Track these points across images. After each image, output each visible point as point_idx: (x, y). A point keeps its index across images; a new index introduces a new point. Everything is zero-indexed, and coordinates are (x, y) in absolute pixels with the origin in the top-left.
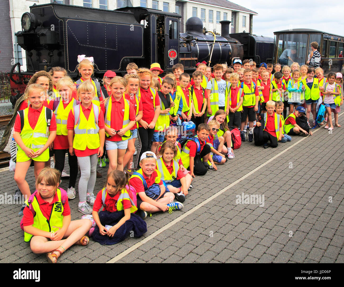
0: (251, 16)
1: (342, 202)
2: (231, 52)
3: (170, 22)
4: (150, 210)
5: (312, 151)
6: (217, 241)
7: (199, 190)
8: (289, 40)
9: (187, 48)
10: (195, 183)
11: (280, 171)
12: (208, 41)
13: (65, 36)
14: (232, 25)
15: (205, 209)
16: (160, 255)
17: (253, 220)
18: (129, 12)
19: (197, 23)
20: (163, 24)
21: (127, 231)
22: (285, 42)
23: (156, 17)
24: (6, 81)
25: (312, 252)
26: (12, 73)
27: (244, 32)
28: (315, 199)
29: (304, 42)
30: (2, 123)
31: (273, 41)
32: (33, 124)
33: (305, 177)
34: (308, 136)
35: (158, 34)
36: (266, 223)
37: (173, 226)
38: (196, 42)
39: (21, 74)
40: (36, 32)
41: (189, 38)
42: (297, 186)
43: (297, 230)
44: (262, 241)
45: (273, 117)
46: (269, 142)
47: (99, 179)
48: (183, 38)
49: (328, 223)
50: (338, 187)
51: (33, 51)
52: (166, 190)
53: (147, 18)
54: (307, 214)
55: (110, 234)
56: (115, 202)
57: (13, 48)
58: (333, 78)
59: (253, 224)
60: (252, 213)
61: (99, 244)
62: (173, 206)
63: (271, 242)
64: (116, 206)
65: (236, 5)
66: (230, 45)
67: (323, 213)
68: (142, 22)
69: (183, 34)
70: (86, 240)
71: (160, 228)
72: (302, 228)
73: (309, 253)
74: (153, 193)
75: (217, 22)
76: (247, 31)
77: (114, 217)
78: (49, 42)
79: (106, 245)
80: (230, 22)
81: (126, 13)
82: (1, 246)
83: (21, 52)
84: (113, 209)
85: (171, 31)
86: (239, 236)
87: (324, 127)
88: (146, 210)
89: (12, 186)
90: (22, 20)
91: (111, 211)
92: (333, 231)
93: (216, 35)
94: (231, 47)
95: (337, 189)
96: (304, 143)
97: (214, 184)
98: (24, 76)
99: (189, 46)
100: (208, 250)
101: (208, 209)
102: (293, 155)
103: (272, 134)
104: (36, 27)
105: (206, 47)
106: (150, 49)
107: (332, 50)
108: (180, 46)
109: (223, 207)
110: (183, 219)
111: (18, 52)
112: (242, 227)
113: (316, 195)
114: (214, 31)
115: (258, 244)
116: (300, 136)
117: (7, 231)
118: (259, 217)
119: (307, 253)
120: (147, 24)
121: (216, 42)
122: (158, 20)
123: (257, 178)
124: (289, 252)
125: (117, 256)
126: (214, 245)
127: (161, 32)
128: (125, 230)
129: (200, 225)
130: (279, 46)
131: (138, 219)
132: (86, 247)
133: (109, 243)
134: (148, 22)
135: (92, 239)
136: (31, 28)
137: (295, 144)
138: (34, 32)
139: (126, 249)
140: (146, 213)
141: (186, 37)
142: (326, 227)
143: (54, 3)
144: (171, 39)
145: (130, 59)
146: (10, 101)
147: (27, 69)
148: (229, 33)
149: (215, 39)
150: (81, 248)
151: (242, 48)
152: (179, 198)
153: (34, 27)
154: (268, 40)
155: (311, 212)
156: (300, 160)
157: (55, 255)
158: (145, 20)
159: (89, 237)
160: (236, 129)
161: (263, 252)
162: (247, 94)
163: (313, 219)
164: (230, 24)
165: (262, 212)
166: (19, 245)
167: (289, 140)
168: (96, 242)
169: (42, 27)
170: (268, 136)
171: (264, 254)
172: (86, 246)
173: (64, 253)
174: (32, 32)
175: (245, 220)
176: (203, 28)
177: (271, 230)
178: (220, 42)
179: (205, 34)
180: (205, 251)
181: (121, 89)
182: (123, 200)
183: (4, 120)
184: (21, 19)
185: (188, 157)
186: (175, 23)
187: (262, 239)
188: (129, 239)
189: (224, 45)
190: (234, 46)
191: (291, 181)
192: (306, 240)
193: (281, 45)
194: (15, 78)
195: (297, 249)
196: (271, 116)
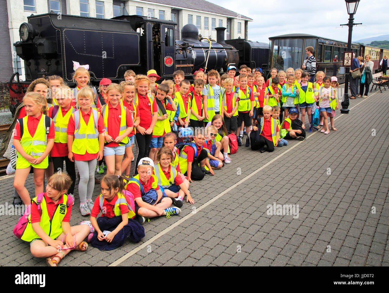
0: (246, 22)
1: (339, 205)
2: (227, 58)
3: (166, 30)
4: (147, 215)
5: (308, 155)
6: (214, 246)
7: (196, 195)
8: (285, 46)
9: (182, 55)
10: (193, 188)
11: (277, 175)
12: (204, 48)
13: (63, 45)
14: (227, 32)
15: (203, 214)
16: (158, 260)
17: (250, 224)
18: (125, 20)
19: (192, 30)
20: (159, 31)
21: (125, 236)
22: (281, 47)
23: (152, 25)
24: (6, 90)
25: (309, 255)
26: (11, 83)
27: (239, 38)
28: (312, 203)
29: (299, 47)
30: (1, 132)
31: (268, 46)
32: (32, 132)
33: (302, 180)
34: (304, 140)
35: (154, 42)
36: (264, 226)
37: (171, 231)
38: (192, 49)
39: (20, 84)
40: (33, 42)
41: (185, 45)
42: (294, 190)
43: (294, 234)
44: (259, 245)
45: (270, 122)
46: (265, 146)
47: (98, 185)
48: (179, 45)
49: (325, 226)
50: (335, 191)
51: (32, 61)
52: (163, 195)
53: (143, 26)
54: (304, 217)
55: (108, 239)
56: (112, 207)
57: (12, 59)
58: (328, 82)
59: (251, 228)
60: (249, 217)
61: (98, 249)
62: (170, 211)
63: (269, 246)
64: (114, 212)
65: (231, 11)
66: (225, 51)
67: (320, 216)
68: (138, 30)
69: (179, 42)
70: (85, 245)
71: (158, 234)
72: (299, 232)
73: (307, 256)
74: (150, 198)
75: (212, 29)
76: (243, 37)
77: (112, 222)
78: (47, 51)
79: (105, 250)
80: (226, 29)
81: (122, 22)
82: (2, 253)
83: (20, 62)
84: (111, 215)
85: (167, 38)
86: (237, 240)
87: (320, 131)
88: (144, 215)
89: (12, 193)
90: (20, 31)
91: (109, 216)
92: (331, 234)
93: (211, 42)
94: (227, 53)
95: (335, 192)
96: (301, 147)
97: (212, 189)
98: (22, 85)
99: (185, 53)
100: (206, 254)
101: (205, 213)
102: (289, 159)
103: (267, 138)
104: (34, 37)
105: (202, 53)
106: (146, 56)
107: (327, 54)
108: (176, 54)
109: (220, 212)
110: (181, 224)
111: (17, 62)
112: (240, 231)
113: (313, 198)
114: (210, 38)
115: (256, 248)
116: (297, 140)
117: (7, 238)
118: (256, 220)
119: (305, 256)
120: (143, 32)
121: (212, 48)
122: (154, 28)
123: (254, 182)
124: (286, 255)
125: (115, 261)
126: (212, 249)
127: (157, 40)
128: (123, 236)
129: (198, 230)
130: (274, 52)
131: (136, 224)
132: (85, 253)
133: (108, 249)
134: (144, 30)
135: (91, 245)
136: (29, 38)
137: (291, 148)
138: (32, 42)
139: (125, 254)
140: (144, 218)
141: (182, 44)
142: (323, 230)
143: (51, 13)
144: (167, 46)
145: (127, 66)
146: (9, 110)
147: (26, 79)
148: (225, 40)
149: (211, 46)
150: (80, 254)
151: (237, 54)
152: (176, 203)
153: (32, 37)
154: (263, 45)
155: (308, 216)
156: (297, 164)
157: (55, 261)
158: (141, 28)
159: (88, 243)
160: (232, 134)
161: (261, 256)
162: (242, 99)
163: (310, 222)
164: (226, 30)
165: (259, 216)
166: (20, 251)
167: (285, 145)
168: (95, 247)
169: (40, 37)
170: (264, 141)
171: (261, 258)
172: (85, 251)
173: (63, 258)
174: (30, 42)
175: (242, 225)
176: (199, 35)
177: (268, 233)
178: (215, 48)
179: (200, 41)
180: (203, 256)
181: (117, 95)
182: (120, 205)
183: (4, 129)
184: (19, 29)
185: (186, 162)
186: (171, 30)
187: (260, 243)
188: (127, 244)
189: (220, 51)
190: (229, 52)
191: (289, 184)
192: (303, 243)
193: (276, 50)
194: (14, 87)
195: (295, 252)
196: (268, 121)
